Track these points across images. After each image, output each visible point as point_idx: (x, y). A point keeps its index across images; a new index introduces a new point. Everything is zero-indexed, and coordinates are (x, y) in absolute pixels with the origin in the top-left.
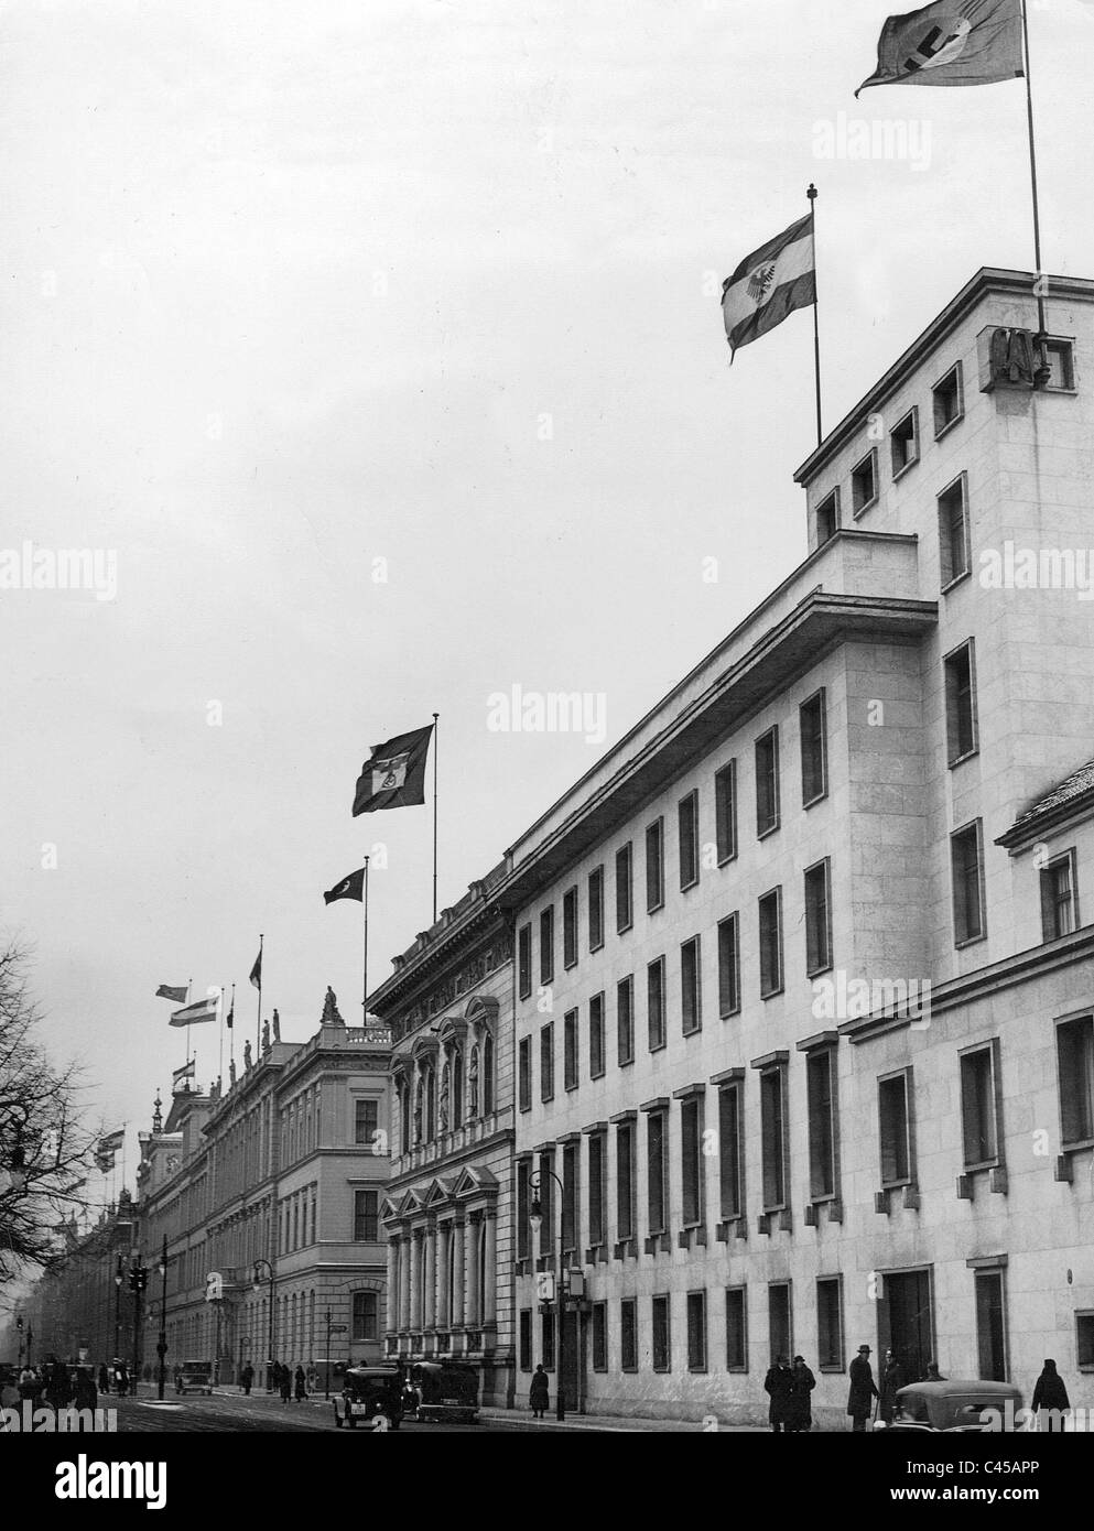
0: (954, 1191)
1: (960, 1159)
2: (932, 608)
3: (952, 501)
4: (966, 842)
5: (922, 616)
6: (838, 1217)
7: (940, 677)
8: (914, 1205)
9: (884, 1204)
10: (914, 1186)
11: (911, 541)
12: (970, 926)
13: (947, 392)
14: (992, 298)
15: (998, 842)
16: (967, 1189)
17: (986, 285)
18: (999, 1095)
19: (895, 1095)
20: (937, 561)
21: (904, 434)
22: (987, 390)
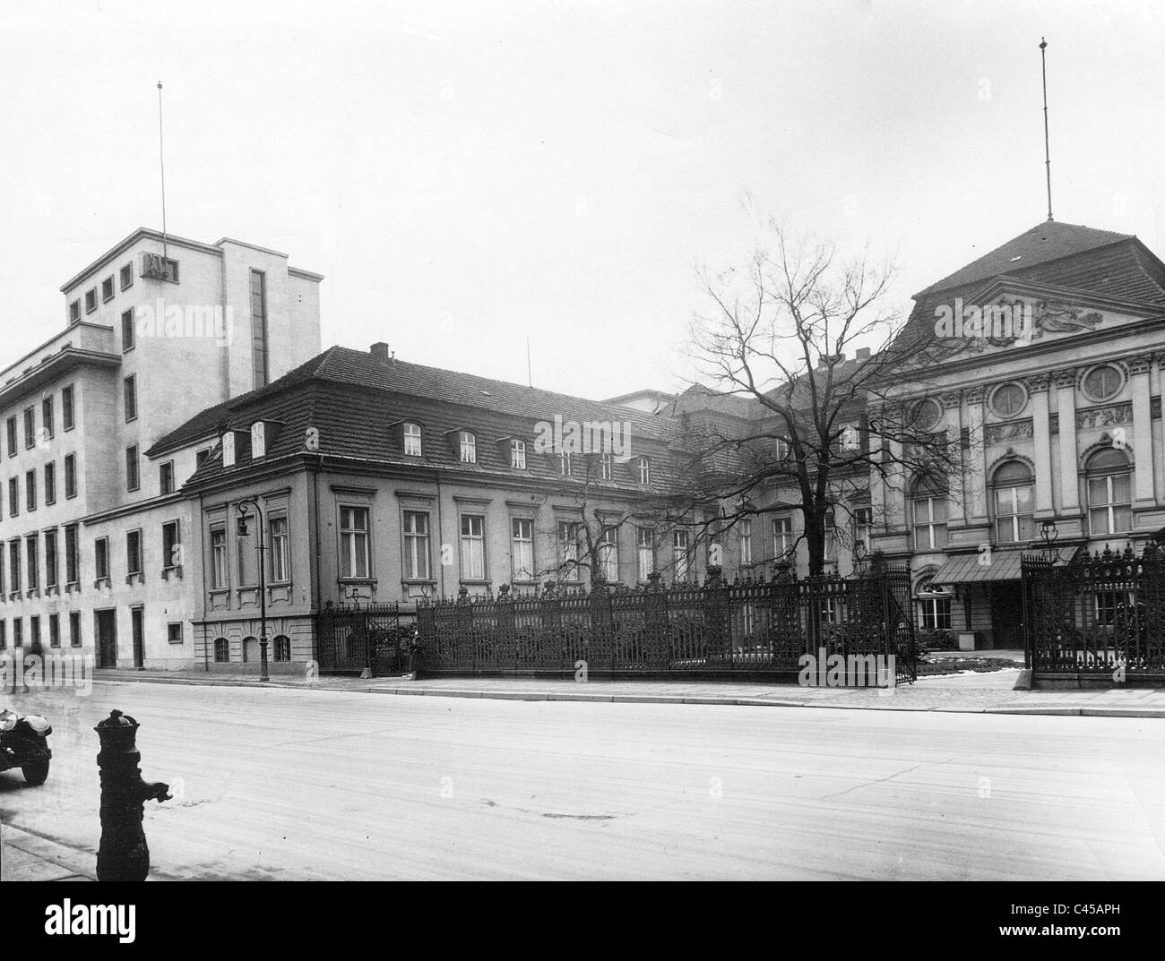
0: (124, 582)
1: (127, 569)
2: (119, 358)
3: (128, 317)
4: (132, 452)
5: (116, 361)
6: (79, 590)
7: (121, 387)
8: (109, 586)
9: (97, 585)
10: (109, 579)
11: (111, 329)
12: (134, 484)
13: (126, 272)
14: (144, 239)
15: (144, 454)
16: (129, 581)
17: (142, 234)
18: (142, 548)
19: (102, 546)
20: (121, 339)
21: (108, 285)
22: (143, 277)
